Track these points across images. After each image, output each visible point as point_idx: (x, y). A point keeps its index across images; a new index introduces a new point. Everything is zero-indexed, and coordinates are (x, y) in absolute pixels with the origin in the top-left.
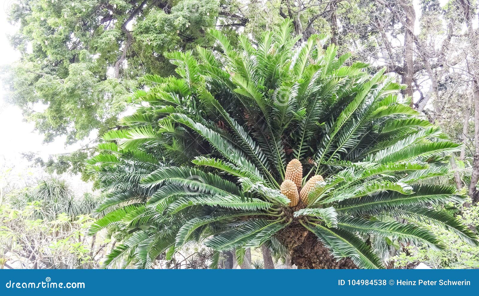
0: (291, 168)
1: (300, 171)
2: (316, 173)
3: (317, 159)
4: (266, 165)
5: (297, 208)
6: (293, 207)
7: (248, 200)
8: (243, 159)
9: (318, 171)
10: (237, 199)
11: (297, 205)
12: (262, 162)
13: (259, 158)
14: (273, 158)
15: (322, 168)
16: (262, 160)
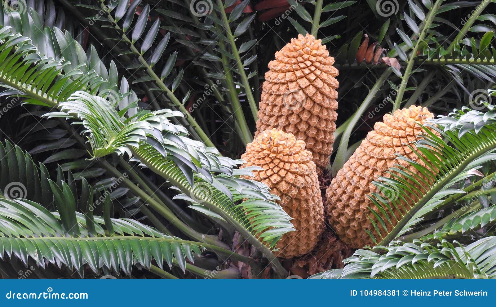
0: (289, 76)
1: (326, 90)
2: (396, 104)
3: (400, 41)
4: (165, 72)
5: (314, 265)
6: (295, 259)
7: (90, 227)
8: (61, 36)
9: (407, 95)
10: (40, 220)
11: (313, 252)
12: (148, 55)
13: (136, 35)
14: (196, 40)
15: (424, 83)
16: (146, 46)
